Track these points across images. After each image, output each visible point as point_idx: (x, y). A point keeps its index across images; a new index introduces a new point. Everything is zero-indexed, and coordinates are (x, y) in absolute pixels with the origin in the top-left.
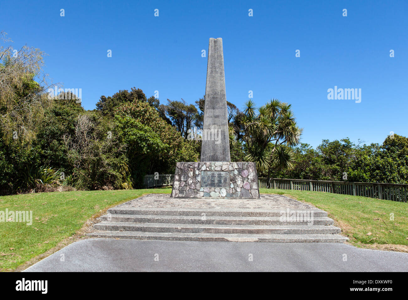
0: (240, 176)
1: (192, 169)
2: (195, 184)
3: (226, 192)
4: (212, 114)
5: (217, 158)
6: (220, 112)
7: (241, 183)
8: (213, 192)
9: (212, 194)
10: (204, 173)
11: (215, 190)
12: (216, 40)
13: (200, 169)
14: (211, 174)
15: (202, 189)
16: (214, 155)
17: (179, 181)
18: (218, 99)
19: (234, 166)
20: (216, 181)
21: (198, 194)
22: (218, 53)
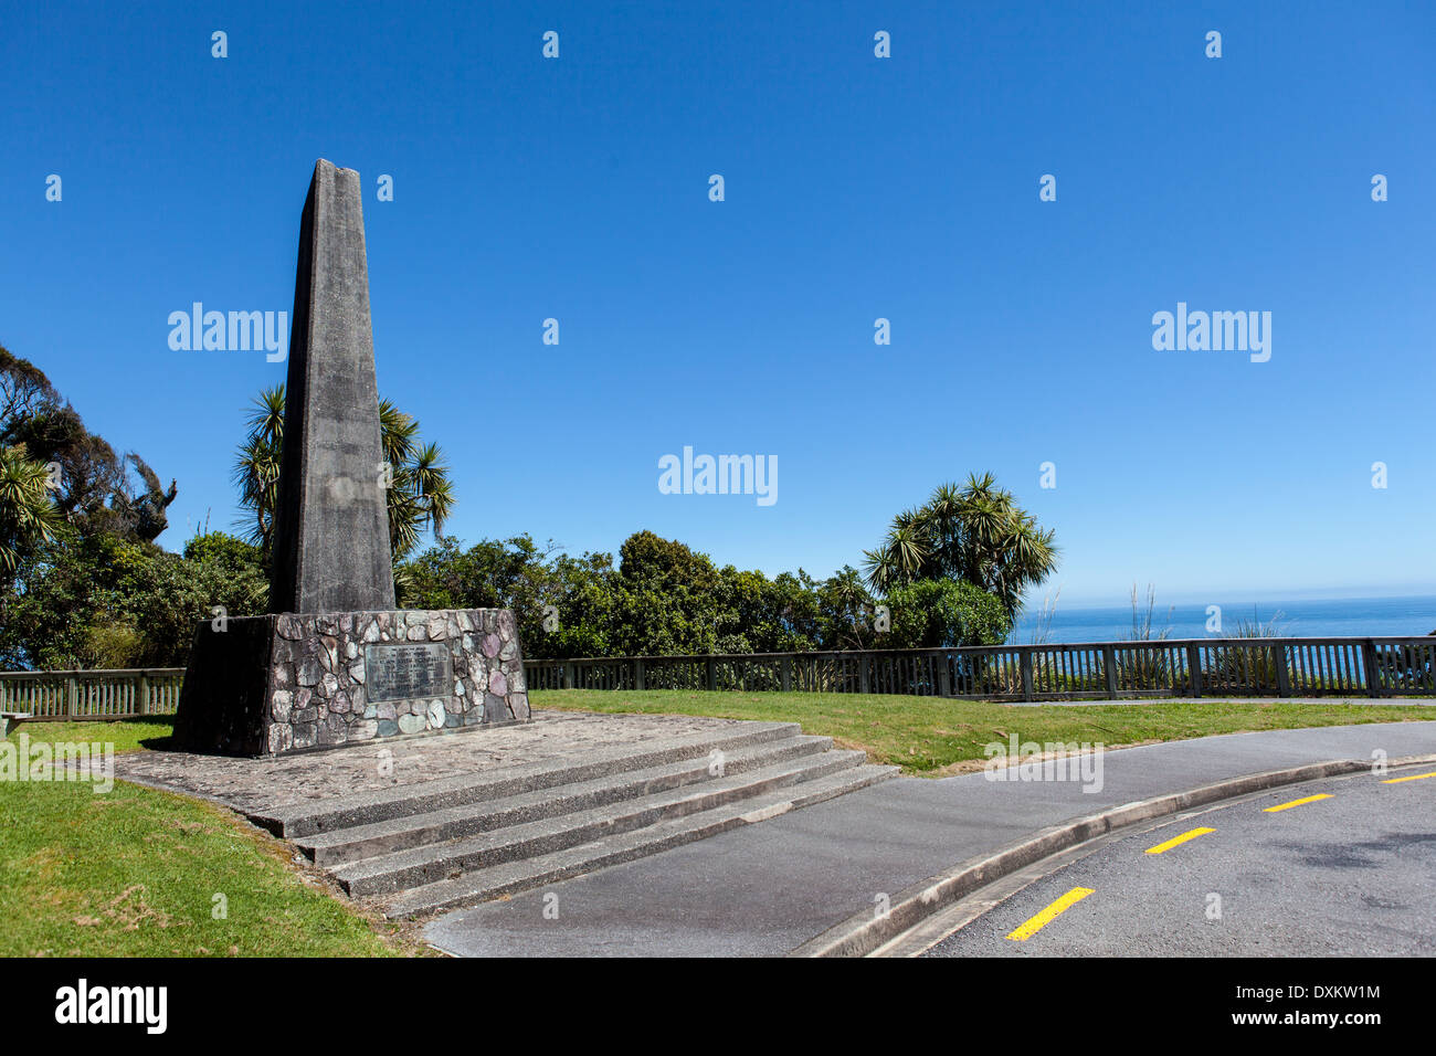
0: (480, 656)
1: (334, 640)
2: (347, 691)
3: (443, 712)
4: (333, 439)
5: (355, 596)
6: (360, 435)
7: (482, 677)
8: (407, 718)
9: (405, 722)
10: (373, 651)
11: (414, 708)
12: (341, 172)
13: (361, 638)
14: (395, 653)
15: (371, 711)
16: (346, 585)
17: (288, 689)
18: (355, 389)
19: (460, 623)
20: (413, 678)
21: (361, 730)
22: (351, 221)
